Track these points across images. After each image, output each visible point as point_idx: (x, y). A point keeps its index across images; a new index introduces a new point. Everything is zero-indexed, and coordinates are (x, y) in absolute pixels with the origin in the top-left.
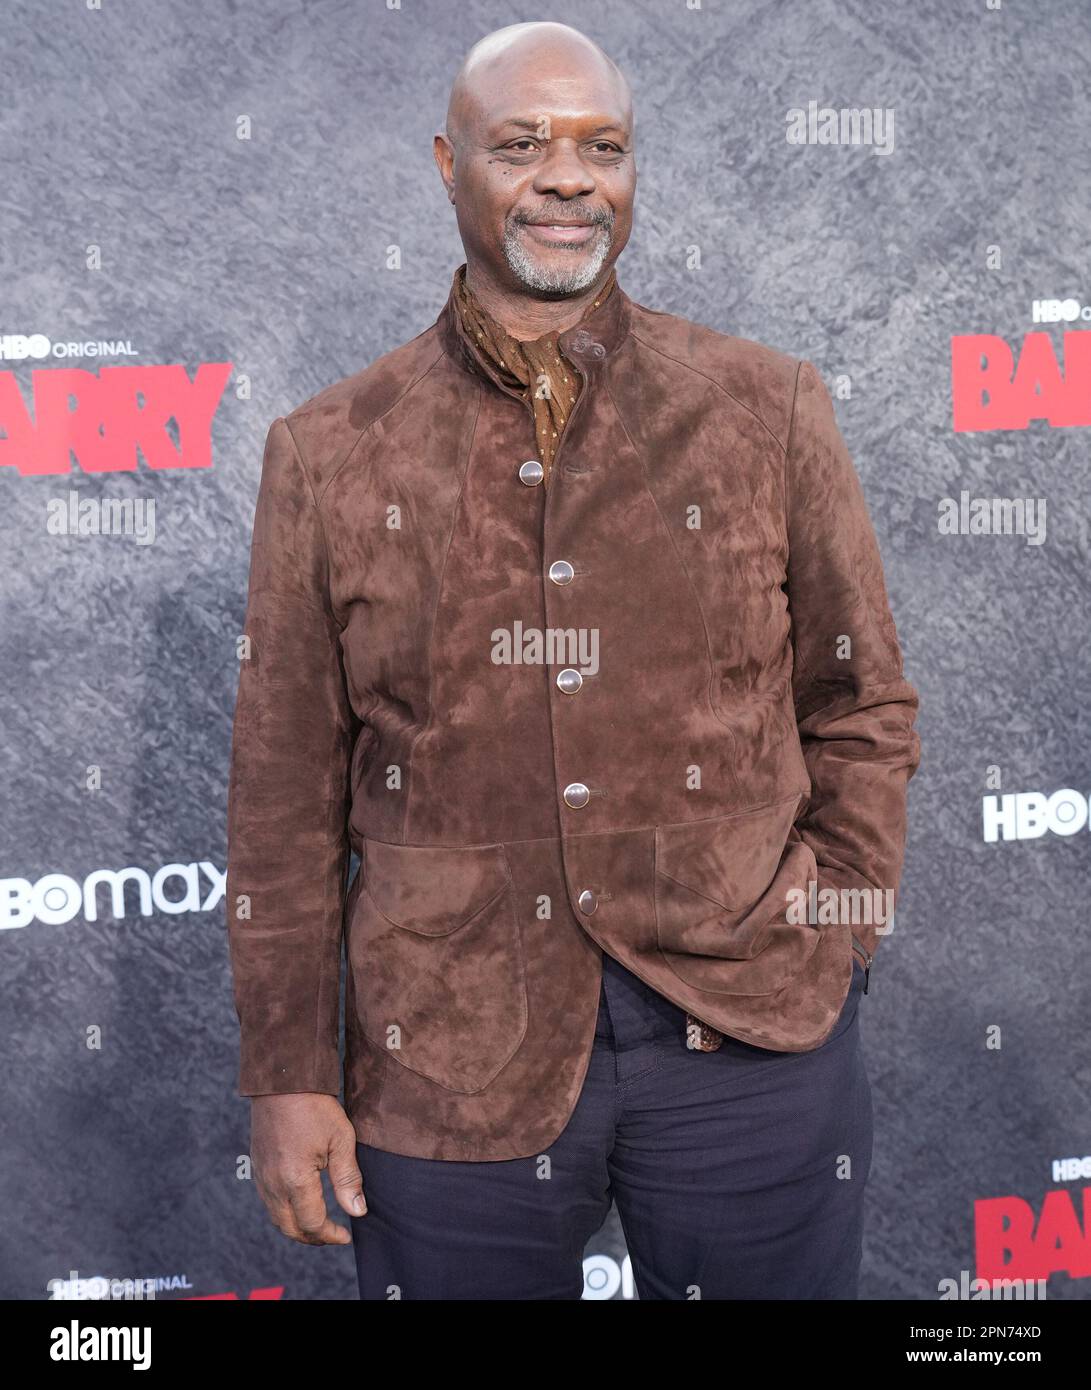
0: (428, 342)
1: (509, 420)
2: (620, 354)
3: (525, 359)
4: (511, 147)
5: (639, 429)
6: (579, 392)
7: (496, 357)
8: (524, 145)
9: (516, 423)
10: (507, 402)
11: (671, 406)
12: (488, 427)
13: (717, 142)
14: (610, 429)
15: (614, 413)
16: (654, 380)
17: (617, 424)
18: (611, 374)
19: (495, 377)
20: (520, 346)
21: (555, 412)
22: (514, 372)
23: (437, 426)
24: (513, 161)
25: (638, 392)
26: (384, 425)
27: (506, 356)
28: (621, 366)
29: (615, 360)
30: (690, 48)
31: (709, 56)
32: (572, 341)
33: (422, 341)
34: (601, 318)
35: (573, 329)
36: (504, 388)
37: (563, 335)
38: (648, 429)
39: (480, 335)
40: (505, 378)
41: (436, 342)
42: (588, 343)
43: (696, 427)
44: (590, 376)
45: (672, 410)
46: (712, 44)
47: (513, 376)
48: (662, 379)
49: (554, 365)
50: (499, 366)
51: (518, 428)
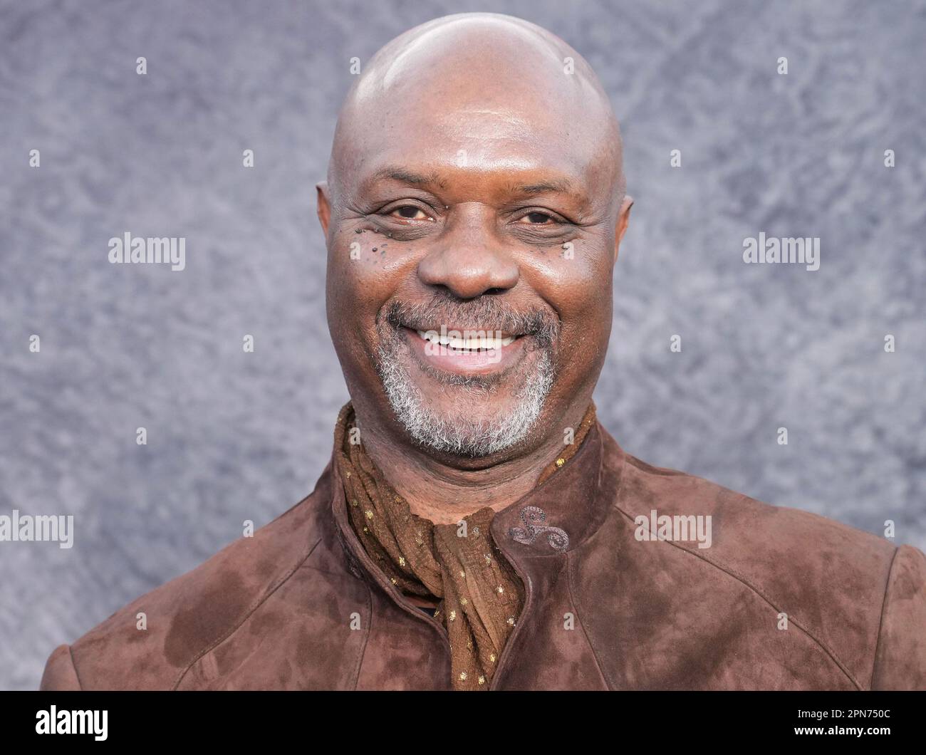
0: (299, 523)
1: (413, 654)
2: (595, 544)
3: (437, 556)
4: (389, 213)
5: (622, 665)
6: (521, 607)
7: (392, 549)
8: (409, 211)
9: (424, 658)
10: (408, 625)
11: (677, 627)
12: (380, 665)
13: (713, 178)
14: (575, 667)
15: (581, 641)
16: (651, 584)
17: (586, 659)
18: (578, 576)
19: (389, 584)
20: (432, 531)
21: (482, 643)
22: (420, 573)
23: (301, 664)
24: (392, 234)
25: (622, 606)
26: (220, 661)
27: (409, 548)
28: (596, 562)
29: (586, 553)
30: (662, 33)
31: (693, 44)
32: (515, 524)
33: (290, 520)
34: (562, 486)
35: (516, 505)
36: (403, 603)
37: (500, 514)
38: (636, 666)
39: (369, 514)
40: (407, 585)
41: (310, 524)
42: (539, 527)
43: (716, 662)
44: (538, 584)
45: (678, 635)
46: (696, 27)
47: (418, 582)
48: (663, 581)
49: (482, 565)
50: (397, 565)
51: (427, 667)
